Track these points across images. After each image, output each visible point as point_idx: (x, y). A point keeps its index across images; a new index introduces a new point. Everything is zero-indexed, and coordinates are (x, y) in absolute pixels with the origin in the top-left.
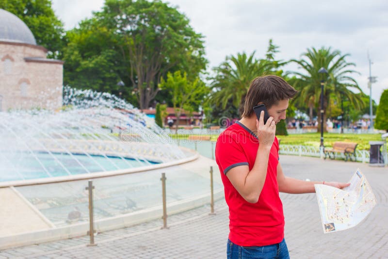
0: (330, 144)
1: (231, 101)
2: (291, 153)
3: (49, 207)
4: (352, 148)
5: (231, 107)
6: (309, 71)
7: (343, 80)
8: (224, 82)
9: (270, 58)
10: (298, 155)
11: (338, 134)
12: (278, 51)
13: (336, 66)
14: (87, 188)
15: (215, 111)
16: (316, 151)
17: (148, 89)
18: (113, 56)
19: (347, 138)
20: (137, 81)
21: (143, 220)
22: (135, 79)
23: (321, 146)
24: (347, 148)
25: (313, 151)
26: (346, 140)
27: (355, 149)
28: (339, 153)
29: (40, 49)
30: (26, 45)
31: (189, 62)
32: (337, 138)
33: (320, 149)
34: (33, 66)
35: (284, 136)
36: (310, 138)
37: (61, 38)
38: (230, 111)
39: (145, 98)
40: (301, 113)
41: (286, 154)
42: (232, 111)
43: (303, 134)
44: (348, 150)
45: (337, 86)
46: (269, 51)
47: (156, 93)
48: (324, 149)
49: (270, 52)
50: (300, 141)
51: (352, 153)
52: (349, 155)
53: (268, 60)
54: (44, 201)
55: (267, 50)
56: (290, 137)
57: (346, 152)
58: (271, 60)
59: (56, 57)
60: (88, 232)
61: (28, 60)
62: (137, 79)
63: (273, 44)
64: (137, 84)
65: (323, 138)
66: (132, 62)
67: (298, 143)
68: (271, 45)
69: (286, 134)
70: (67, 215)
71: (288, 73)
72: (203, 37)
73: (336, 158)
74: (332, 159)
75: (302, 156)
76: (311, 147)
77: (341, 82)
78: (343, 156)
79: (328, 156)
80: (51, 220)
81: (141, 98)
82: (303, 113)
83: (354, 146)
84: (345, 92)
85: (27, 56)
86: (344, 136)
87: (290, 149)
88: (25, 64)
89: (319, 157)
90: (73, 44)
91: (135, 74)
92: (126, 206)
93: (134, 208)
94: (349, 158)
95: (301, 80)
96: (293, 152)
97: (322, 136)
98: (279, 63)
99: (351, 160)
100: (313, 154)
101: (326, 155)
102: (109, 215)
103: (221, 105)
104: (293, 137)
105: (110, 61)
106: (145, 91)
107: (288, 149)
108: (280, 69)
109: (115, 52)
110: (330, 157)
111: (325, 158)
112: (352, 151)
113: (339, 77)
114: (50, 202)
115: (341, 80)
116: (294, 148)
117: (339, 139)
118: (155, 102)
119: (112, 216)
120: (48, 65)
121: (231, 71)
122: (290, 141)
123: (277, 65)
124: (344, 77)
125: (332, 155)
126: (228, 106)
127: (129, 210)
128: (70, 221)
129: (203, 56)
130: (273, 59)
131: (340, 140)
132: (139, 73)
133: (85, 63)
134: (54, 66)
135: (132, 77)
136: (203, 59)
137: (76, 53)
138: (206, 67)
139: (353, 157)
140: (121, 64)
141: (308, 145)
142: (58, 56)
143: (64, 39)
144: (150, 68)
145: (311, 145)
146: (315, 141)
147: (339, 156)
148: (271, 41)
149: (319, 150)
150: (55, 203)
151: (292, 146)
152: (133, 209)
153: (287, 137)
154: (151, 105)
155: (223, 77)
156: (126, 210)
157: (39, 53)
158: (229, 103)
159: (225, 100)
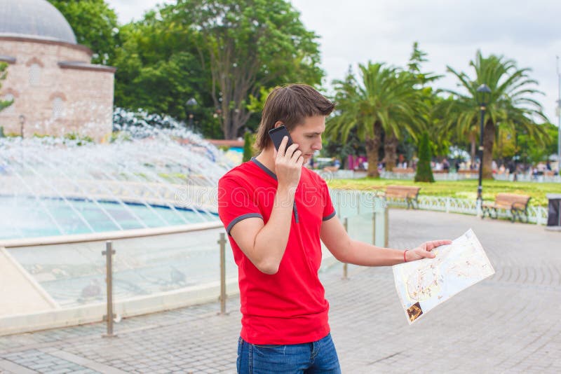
0: (493, 196)
1: (354, 130)
2: (434, 207)
3: (54, 278)
4: (522, 203)
5: (354, 139)
6: (470, 90)
7: (520, 103)
8: (346, 103)
9: (414, 70)
10: (445, 211)
11: (508, 181)
12: (426, 60)
13: (509, 82)
14: (103, 253)
15: (331, 144)
16: (470, 207)
17: (237, 111)
18: (189, 62)
19: (519, 188)
20: (221, 99)
21: (193, 301)
22: (219, 97)
23: (477, 199)
24: (514, 203)
25: (466, 206)
26: (518, 190)
27: (526, 205)
28: (504, 210)
29: (82, 50)
30: (61, 44)
31: (298, 73)
32: (505, 187)
33: (477, 203)
34: (71, 74)
35: (429, 184)
36: (466, 186)
37: (113, 34)
38: (352, 146)
39: (232, 124)
40: (460, 150)
41: (426, 210)
42: (356, 145)
43: (458, 180)
44: (516, 205)
45: (511, 112)
46: (411, 60)
47: (247, 117)
48: (482, 203)
49: (415, 61)
50: (450, 191)
51: (522, 211)
52: (518, 213)
53: (411, 71)
54: (48, 269)
55: (410, 57)
56: (438, 185)
57: (514, 209)
58: (416, 72)
59: (104, 62)
60: (104, 317)
61: (63, 66)
62: (220, 97)
63: (419, 49)
64: (220, 103)
65: (481, 188)
66: (214, 71)
67: (446, 194)
68: (416, 51)
69: (431, 180)
70: (80, 291)
71: (439, 91)
72: (318, 37)
73: (499, 217)
74: (493, 218)
75: (452, 212)
76: (465, 200)
77: (516, 106)
78: (509, 214)
79: (487, 214)
80: (55, 298)
81: (226, 122)
82: (463, 150)
83: (525, 201)
84: (522, 121)
85: (62, 60)
86: (516, 185)
87: (434, 202)
88: (59, 71)
89: (475, 215)
90: (131, 43)
91: (218, 90)
92: (170, 280)
93: (182, 283)
94: (517, 218)
95: (457, 102)
96: (438, 207)
97: (480, 184)
98: (427, 77)
99: (521, 221)
100: (466, 211)
101: (484, 212)
102: (143, 292)
103: (339, 136)
104: (442, 185)
105: (184, 68)
106: (232, 113)
107: (431, 203)
108: (428, 85)
109: (192, 57)
110: (490, 215)
111: (483, 217)
112: (523, 207)
113: (513, 99)
114: (57, 271)
115: (516, 104)
116: (439, 200)
117: (507, 189)
118: (246, 129)
119: (147, 294)
120: (92, 74)
121: (356, 87)
122: (436, 191)
123: (424, 80)
124: (522, 99)
125: (493, 213)
126: (350, 138)
127: (174, 285)
128: (83, 299)
129: (317, 65)
130: (419, 70)
131: (509, 191)
132: (223, 87)
133: (147, 71)
134: (101, 74)
135: (213, 93)
136: (317, 68)
137: (135, 55)
138: (322, 81)
139: (523, 217)
140: (199, 74)
141: (460, 196)
142: (107, 61)
143: (117, 36)
144: (240, 81)
145: (465, 197)
146: (471, 191)
147: (504, 215)
148: (416, 45)
149: (475, 204)
150: (64, 272)
151: (436, 198)
152: (180, 285)
153: (433, 184)
154: (240, 133)
155: (344, 96)
156: (169, 286)
157: (80, 56)
158: (352, 134)
159: (345, 129)
